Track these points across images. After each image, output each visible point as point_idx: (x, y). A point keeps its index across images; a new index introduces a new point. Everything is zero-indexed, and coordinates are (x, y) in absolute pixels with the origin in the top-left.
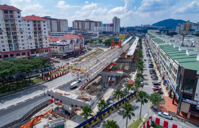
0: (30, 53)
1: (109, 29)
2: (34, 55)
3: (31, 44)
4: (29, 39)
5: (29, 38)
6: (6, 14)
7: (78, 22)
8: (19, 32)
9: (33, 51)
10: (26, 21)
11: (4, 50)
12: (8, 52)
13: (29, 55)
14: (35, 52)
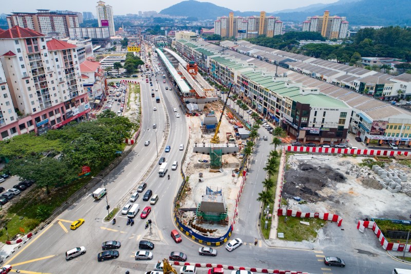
0: (65, 108)
1: (103, 33)
2: (69, 110)
3: (64, 92)
4: (61, 85)
5: (60, 83)
6: (30, 46)
7: (22, 16)
8: (49, 75)
9: (68, 104)
10: (54, 53)
11: (35, 110)
12: (40, 112)
13: (63, 111)
14: (70, 106)
